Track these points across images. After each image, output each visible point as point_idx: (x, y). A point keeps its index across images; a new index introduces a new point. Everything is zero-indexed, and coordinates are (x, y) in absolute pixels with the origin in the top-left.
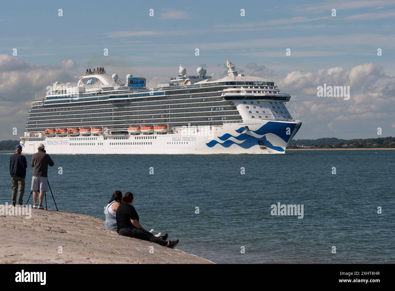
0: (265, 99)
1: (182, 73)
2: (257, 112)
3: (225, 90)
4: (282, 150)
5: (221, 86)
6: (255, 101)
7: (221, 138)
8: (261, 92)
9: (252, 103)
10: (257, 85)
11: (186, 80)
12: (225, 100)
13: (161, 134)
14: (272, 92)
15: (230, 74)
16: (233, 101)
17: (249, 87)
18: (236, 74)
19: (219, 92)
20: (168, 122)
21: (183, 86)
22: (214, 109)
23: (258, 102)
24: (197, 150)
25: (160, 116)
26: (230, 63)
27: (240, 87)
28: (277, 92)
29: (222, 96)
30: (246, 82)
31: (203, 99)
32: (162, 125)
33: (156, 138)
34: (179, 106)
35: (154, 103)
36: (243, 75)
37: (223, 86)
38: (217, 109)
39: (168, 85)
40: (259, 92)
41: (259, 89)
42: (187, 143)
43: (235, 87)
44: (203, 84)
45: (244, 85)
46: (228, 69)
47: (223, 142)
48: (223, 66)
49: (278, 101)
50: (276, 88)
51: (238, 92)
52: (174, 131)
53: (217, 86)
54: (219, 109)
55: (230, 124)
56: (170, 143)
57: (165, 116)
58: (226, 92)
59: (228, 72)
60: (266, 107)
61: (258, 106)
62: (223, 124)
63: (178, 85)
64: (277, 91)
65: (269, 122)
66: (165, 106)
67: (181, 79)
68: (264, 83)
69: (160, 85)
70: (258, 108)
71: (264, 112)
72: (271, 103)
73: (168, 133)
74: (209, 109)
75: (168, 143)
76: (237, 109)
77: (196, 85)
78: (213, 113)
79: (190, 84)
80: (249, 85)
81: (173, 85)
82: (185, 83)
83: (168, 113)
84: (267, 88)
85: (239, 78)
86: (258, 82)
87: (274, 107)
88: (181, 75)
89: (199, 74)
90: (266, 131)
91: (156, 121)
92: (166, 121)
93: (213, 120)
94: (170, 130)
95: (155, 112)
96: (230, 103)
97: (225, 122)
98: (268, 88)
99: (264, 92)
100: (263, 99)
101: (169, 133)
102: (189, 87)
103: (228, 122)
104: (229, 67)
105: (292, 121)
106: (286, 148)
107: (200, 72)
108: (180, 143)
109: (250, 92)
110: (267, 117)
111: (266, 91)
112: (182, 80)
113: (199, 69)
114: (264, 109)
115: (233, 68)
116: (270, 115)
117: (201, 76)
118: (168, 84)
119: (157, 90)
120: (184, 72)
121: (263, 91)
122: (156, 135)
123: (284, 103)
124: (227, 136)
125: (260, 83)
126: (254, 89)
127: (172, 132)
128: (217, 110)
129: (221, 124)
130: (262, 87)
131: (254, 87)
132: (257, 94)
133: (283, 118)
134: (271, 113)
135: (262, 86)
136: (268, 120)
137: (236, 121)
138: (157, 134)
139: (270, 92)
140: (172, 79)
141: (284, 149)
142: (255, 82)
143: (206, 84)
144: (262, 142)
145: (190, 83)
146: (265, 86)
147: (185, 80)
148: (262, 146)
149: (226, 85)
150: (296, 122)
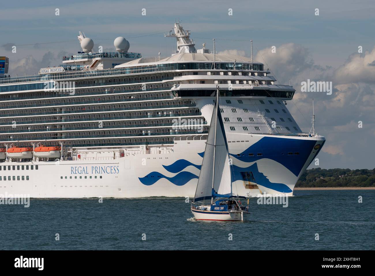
0: (252, 95)
1: (86, 48)
2: (239, 119)
3: (176, 79)
4: (288, 190)
5: (170, 71)
6: (234, 99)
7: (169, 168)
8: (245, 82)
9: (229, 102)
10: (235, 70)
11: (94, 60)
12: (180, 97)
13: (46, 161)
14: (264, 82)
15: (181, 48)
16: (194, 99)
17: (222, 73)
18: (193, 49)
19: (164, 81)
20: (61, 138)
21: (89, 72)
22: (155, 114)
23: (240, 101)
24: (120, 190)
25: (44, 128)
26: (181, 29)
27: (205, 73)
28: (272, 83)
29: (173, 88)
30: (215, 64)
31: (132, 95)
32: (48, 145)
33: (37, 168)
34: (82, 109)
35: (32, 104)
36: (206, 51)
37: (173, 71)
38: (160, 113)
39: (61, 70)
40: (241, 82)
41: (240, 77)
42: (101, 177)
43: (195, 73)
44: (131, 68)
45: (211, 70)
46: (178, 39)
47: (172, 175)
48: (168, 34)
49: (273, 99)
50: (268, 75)
51: (203, 82)
52: (73, 155)
53: (162, 72)
54: (165, 113)
55: (187, 141)
56: (66, 177)
57: (54, 127)
58: (179, 82)
59: (178, 45)
60: (254, 111)
61: (240, 108)
62: (175, 142)
63: (79, 69)
64: (271, 79)
65: (265, 137)
66: (55, 109)
67: (84, 58)
68: (246, 66)
69: (46, 69)
70: (240, 113)
71: (251, 119)
72: (262, 102)
73: (62, 158)
74: (145, 114)
75: (62, 178)
76: (201, 114)
77: (118, 69)
78: (152, 121)
79: (102, 69)
80: (221, 70)
81: (70, 69)
82: (92, 66)
83: (61, 121)
84: (253, 74)
85: (200, 56)
86: (237, 64)
87: (268, 111)
88: (84, 50)
89: (117, 49)
90: (259, 154)
91: (35, 137)
92: (55, 136)
93: (152, 134)
94: (66, 154)
95: (33, 120)
96: (188, 103)
97: (177, 139)
98: (256, 74)
99: (250, 82)
100: (249, 95)
101: (64, 159)
102: (100, 73)
103: (183, 139)
104: (179, 35)
105: (307, 136)
106: (294, 186)
107: (119, 46)
108: (86, 177)
109: (225, 82)
110: (257, 128)
111: (253, 81)
112: (86, 60)
113: (117, 41)
114: (250, 114)
115: (186, 38)
116: (262, 125)
117: (121, 54)
118: (62, 68)
119: (39, 79)
120: (90, 46)
121: (247, 81)
122: (37, 162)
123: (284, 102)
124: (181, 164)
125: (240, 66)
126: (230, 76)
127: (69, 157)
128: (161, 116)
129: (170, 141)
130: (245, 74)
131: (230, 73)
132: (238, 87)
133: (286, 131)
134: (264, 121)
135: (244, 70)
136: (261, 134)
137: (193, 136)
138: (40, 160)
139: (260, 82)
140: (65, 58)
141: (292, 187)
142: (232, 64)
143: (138, 68)
144: (248, 175)
145: (102, 65)
146: (249, 70)
147: (92, 61)
148: (248, 183)
149: (179, 69)
150: (316, 138)
